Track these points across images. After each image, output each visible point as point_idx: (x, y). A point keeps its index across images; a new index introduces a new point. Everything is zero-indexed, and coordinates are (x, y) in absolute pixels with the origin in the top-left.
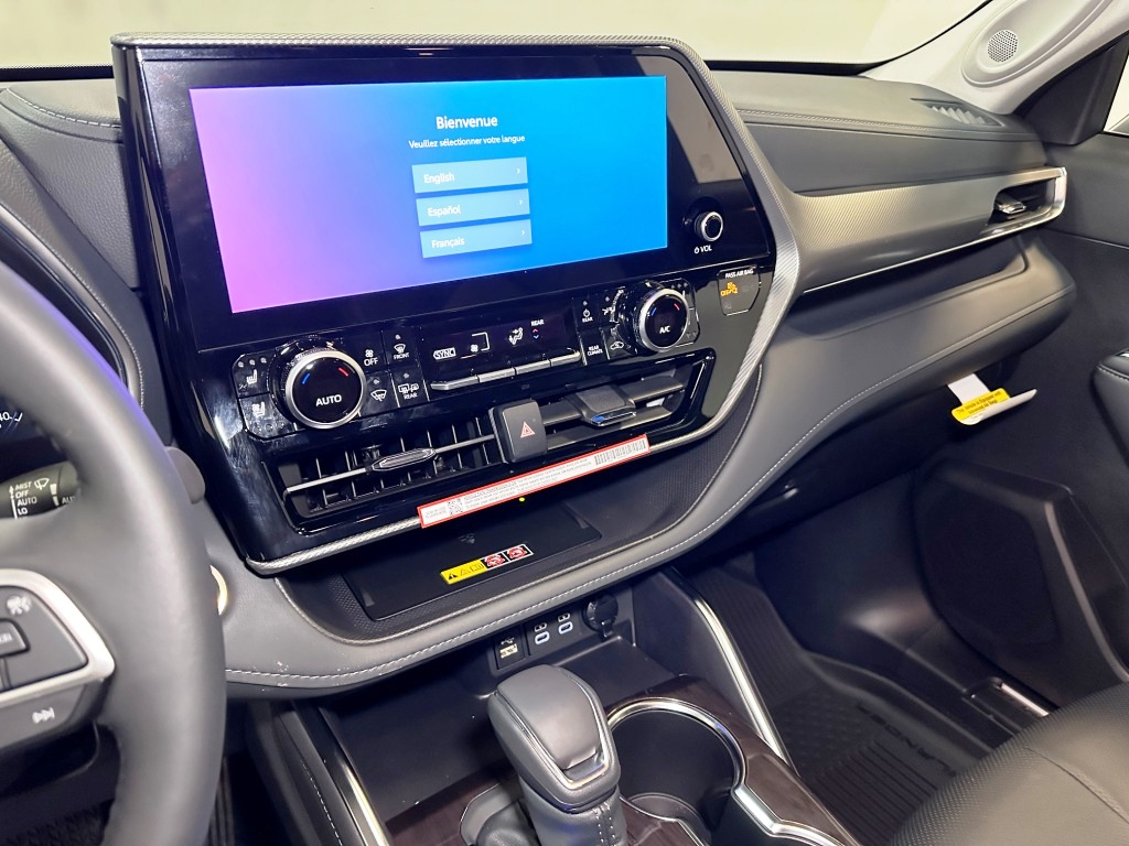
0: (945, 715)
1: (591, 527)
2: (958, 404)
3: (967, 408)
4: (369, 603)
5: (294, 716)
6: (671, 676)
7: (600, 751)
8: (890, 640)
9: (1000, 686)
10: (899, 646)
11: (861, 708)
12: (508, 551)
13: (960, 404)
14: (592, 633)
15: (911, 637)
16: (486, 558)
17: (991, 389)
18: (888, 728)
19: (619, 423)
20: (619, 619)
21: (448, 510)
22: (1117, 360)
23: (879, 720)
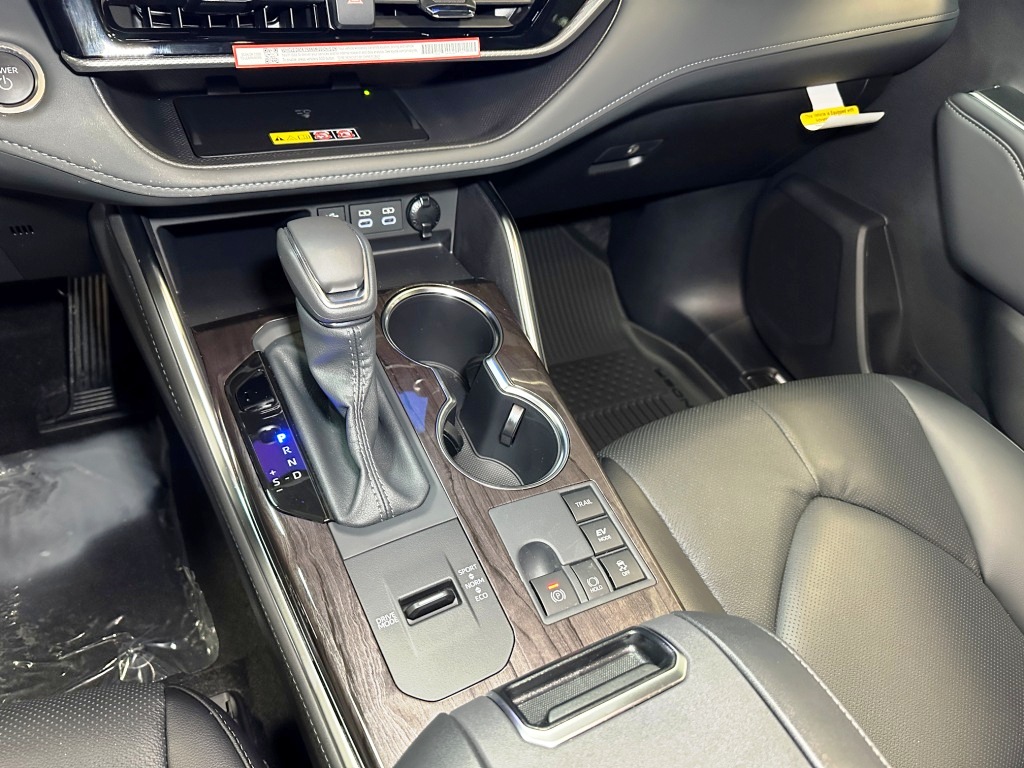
0: (723, 388)
1: (422, 129)
2: (810, 109)
3: (817, 115)
4: (197, 142)
5: (119, 219)
6: (470, 277)
7: (361, 287)
8: (699, 324)
9: (775, 375)
10: (704, 329)
11: (659, 372)
12: (338, 131)
13: (811, 110)
14: (413, 232)
15: (716, 323)
16: (315, 132)
17: (847, 103)
18: (674, 391)
19: (458, 20)
20: (440, 226)
21: (264, 57)
22: (965, 97)
23: (669, 383)
